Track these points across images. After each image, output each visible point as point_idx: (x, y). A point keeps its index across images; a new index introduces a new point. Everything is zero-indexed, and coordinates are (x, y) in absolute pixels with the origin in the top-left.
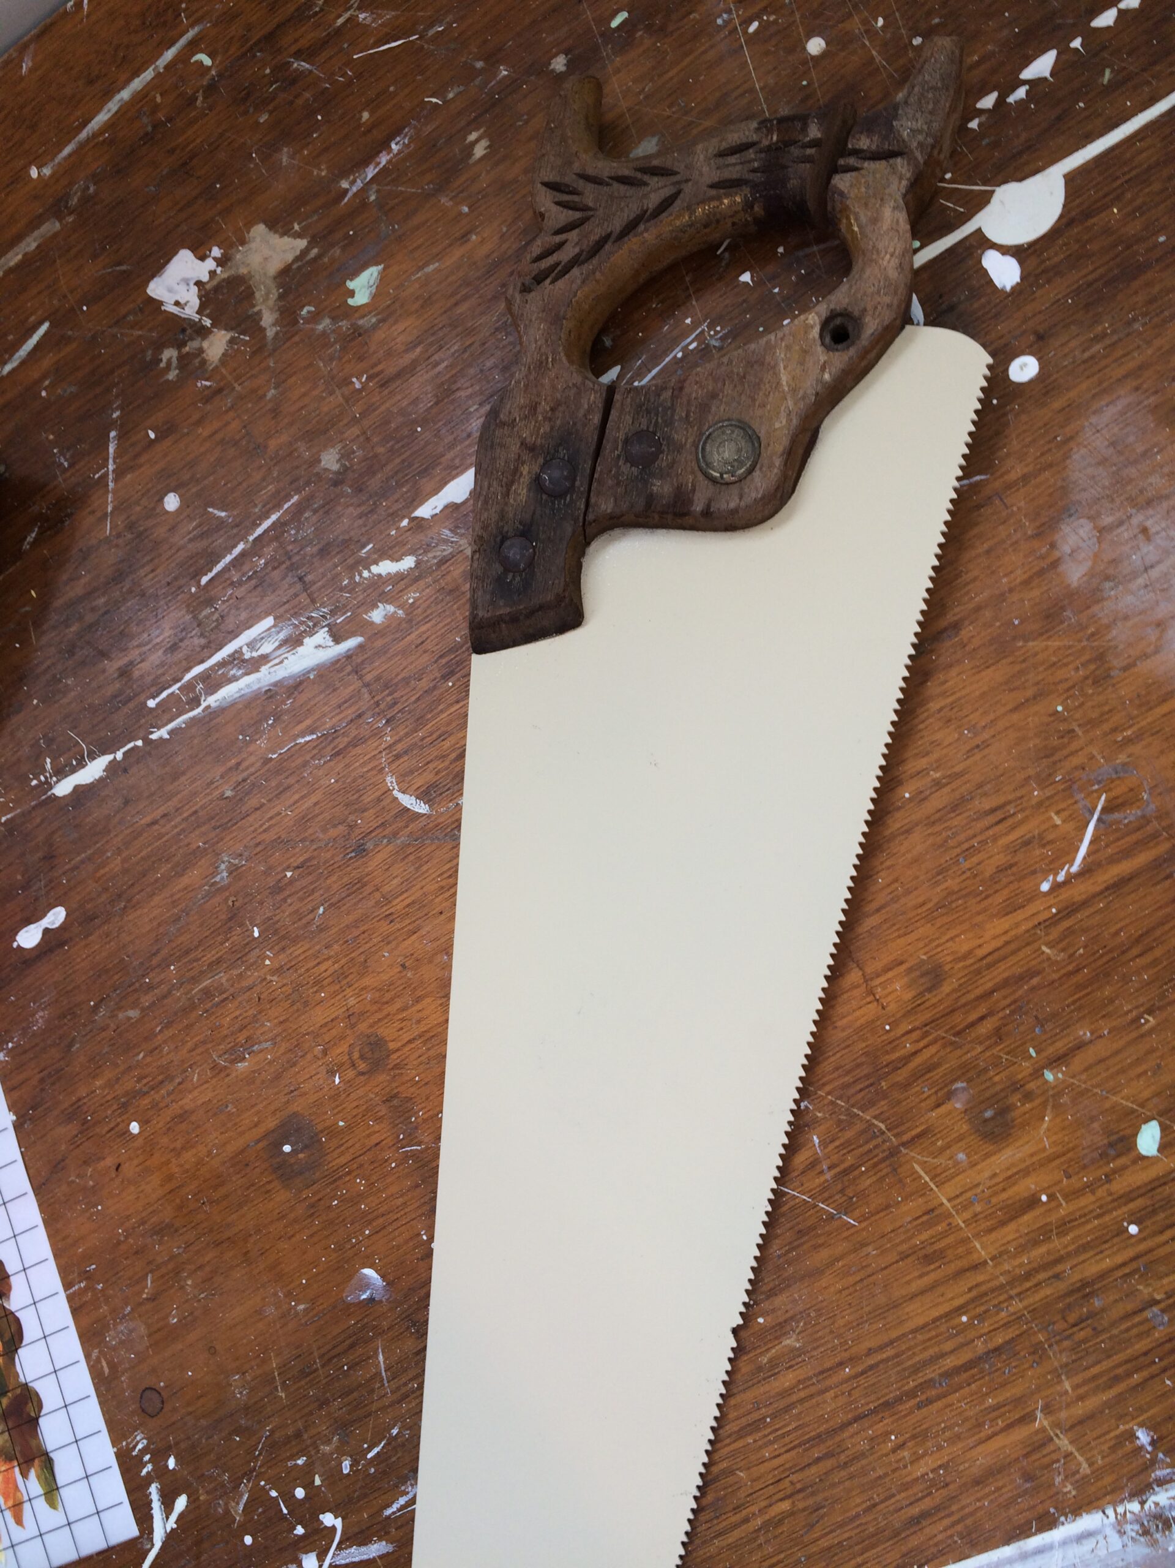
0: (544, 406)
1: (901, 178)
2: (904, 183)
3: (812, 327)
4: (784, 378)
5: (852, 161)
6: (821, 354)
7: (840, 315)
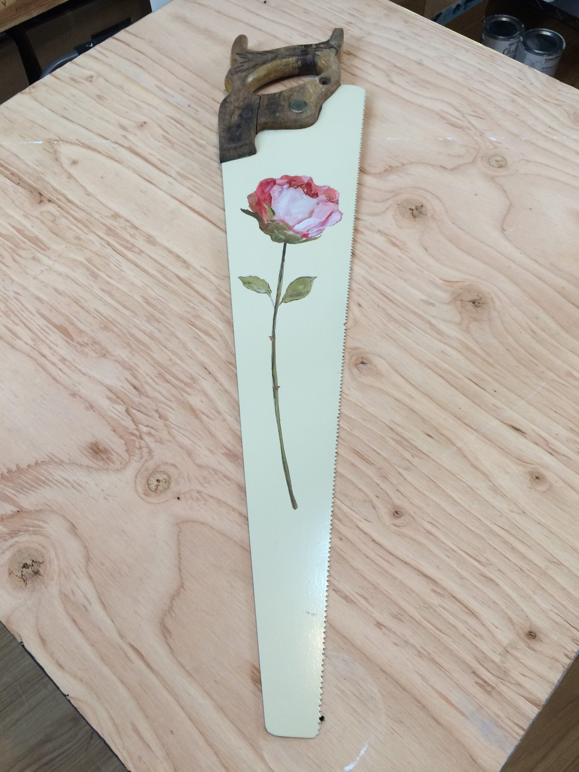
0: (241, 99)
1: (334, 52)
2: (334, 53)
3: (317, 80)
4: (311, 91)
5: (320, 49)
6: (321, 86)
7: (324, 78)
